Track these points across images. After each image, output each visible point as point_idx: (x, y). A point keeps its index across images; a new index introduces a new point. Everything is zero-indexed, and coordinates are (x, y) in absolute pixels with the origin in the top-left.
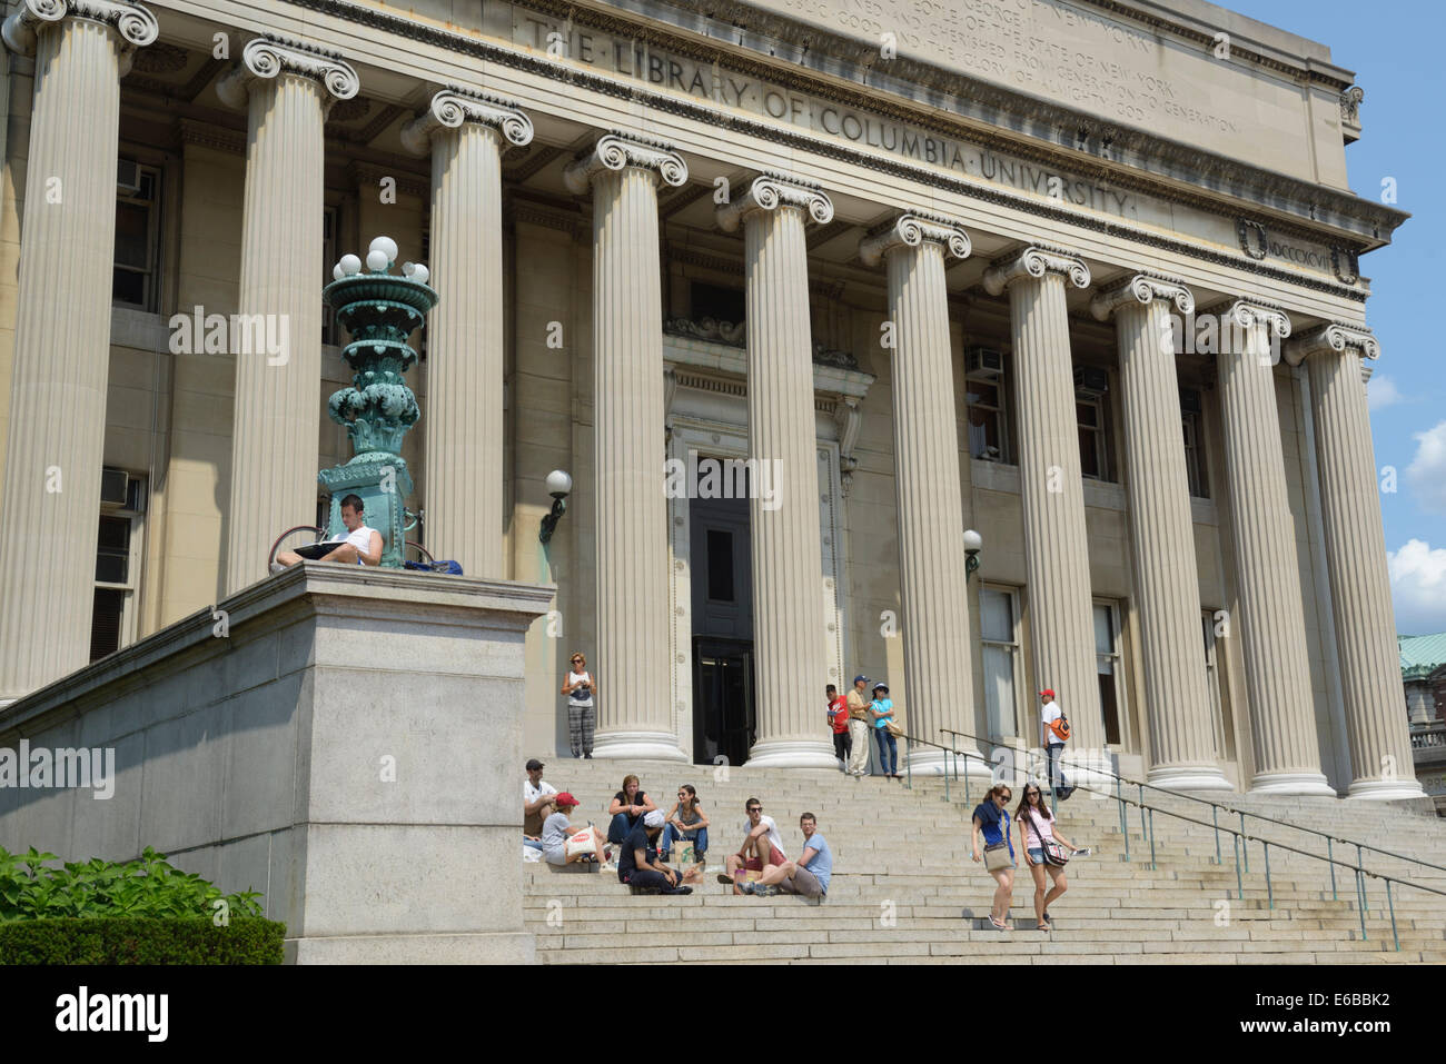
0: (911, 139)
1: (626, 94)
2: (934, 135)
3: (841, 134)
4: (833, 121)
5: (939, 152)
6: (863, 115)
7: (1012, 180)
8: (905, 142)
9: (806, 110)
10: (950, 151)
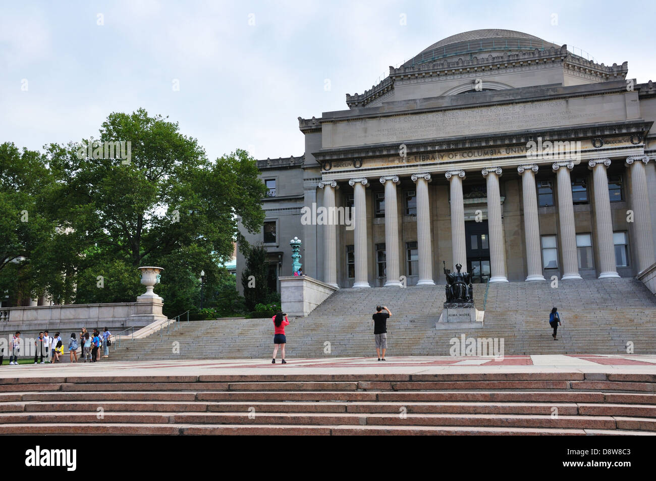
0: (486, 152)
1: (417, 166)
2: (492, 149)
3: (468, 157)
4: (465, 155)
5: (494, 152)
6: (473, 151)
7: (515, 152)
8: (484, 153)
9: (459, 155)
10: (497, 151)
